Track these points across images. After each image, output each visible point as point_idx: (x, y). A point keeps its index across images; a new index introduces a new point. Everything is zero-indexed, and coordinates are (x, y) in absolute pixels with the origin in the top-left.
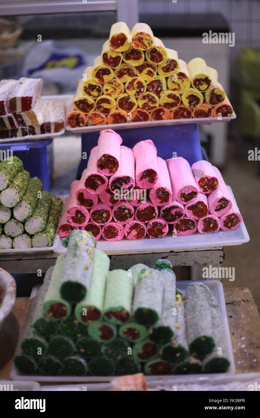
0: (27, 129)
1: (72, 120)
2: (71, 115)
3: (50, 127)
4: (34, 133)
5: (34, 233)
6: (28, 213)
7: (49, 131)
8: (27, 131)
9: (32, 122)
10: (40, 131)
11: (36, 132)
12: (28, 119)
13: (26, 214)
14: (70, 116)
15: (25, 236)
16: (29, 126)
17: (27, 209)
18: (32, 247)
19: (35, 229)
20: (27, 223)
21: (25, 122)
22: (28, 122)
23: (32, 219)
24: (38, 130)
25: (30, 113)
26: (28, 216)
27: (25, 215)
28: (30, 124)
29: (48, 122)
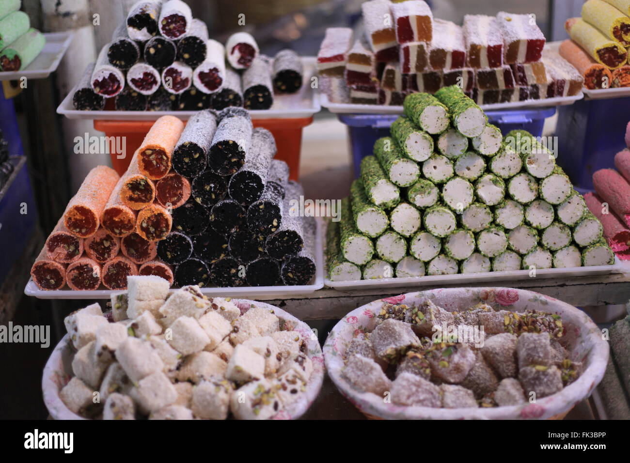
0: (528, 89)
1: (590, 78)
2: (591, 70)
3: (563, 87)
4: (536, 96)
5: (587, 245)
6: (582, 214)
7: (560, 94)
8: (528, 92)
9: (538, 79)
10: (546, 93)
11: (541, 94)
12: (533, 75)
13: (578, 214)
14: (589, 72)
15: (572, 248)
16: (532, 86)
17: (580, 207)
18: (583, 265)
19: (590, 238)
20: (578, 228)
21: (527, 78)
22: (532, 79)
23: (585, 223)
24: (543, 91)
25: (538, 65)
26: (582, 218)
27: (578, 216)
28: (535, 82)
29: (563, 80)
